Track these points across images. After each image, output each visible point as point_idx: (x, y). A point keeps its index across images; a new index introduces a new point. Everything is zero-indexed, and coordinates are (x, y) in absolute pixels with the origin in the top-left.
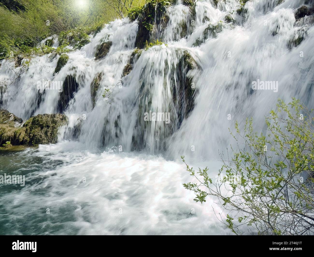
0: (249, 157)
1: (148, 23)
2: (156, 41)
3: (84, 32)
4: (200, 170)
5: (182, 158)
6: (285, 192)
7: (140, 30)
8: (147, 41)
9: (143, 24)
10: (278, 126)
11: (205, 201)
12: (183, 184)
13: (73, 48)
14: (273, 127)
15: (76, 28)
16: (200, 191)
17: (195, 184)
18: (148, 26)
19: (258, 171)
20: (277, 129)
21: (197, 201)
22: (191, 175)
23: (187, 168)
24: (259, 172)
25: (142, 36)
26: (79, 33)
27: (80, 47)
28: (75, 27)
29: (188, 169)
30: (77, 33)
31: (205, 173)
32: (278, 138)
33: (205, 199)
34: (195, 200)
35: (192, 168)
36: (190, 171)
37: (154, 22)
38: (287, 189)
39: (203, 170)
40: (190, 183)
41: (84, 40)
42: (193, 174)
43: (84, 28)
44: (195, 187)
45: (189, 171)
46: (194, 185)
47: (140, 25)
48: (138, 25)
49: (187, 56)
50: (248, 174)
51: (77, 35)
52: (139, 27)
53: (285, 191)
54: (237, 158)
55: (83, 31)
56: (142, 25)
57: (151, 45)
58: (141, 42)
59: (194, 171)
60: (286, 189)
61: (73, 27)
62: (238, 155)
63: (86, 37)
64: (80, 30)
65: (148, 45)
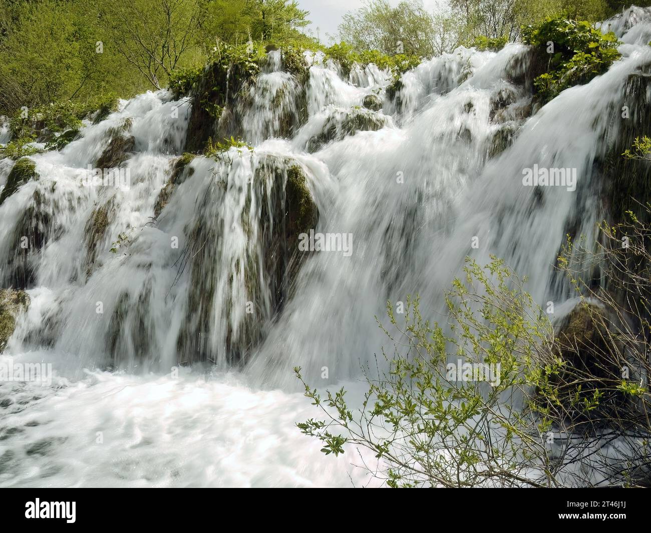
0: (420, 365)
1: (212, 102)
2: (230, 139)
3: (71, 114)
4: (330, 396)
5: (296, 371)
6: (487, 437)
7: (196, 115)
8: (210, 139)
9: (202, 104)
10: (468, 309)
11: (342, 452)
12: (298, 424)
13: (46, 147)
14: (459, 312)
15: (52, 104)
16: (330, 436)
17: (320, 422)
18: (213, 109)
19: (436, 389)
20: (467, 315)
21: (328, 452)
22: (314, 404)
23: (306, 390)
24: (437, 391)
25: (200, 128)
26: (59, 115)
27: (61, 146)
28: (50, 101)
29: (308, 393)
30: (55, 114)
31: (339, 400)
32: (468, 330)
33: (341, 447)
34: (323, 450)
35: (315, 391)
36: (312, 395)
37: (224, 102)
38: (489, 429)
39: (337, 394)
40: (312, 420)
41: (71, 129)
42: (318, 402)
43: (71, 104)
44: (321, 428)
45: (309, 396)
46: (320, 425)
47: (196, 106)
48: (192, 106)
49: (294, 171)
50: (420, 395)
51: (55, 119)
52: (193, 109)
53: (485, 435)
54: (398, 368)
55: (68, 111)
56: (199, 105)
57: (218, 147)
58: (198, 140)
59: (319, 397)
60: (487, 430)
61: (44, 102)
62: (399, 364)
63: (77, 124)
64: (62, 108)
65: (213, 147)
